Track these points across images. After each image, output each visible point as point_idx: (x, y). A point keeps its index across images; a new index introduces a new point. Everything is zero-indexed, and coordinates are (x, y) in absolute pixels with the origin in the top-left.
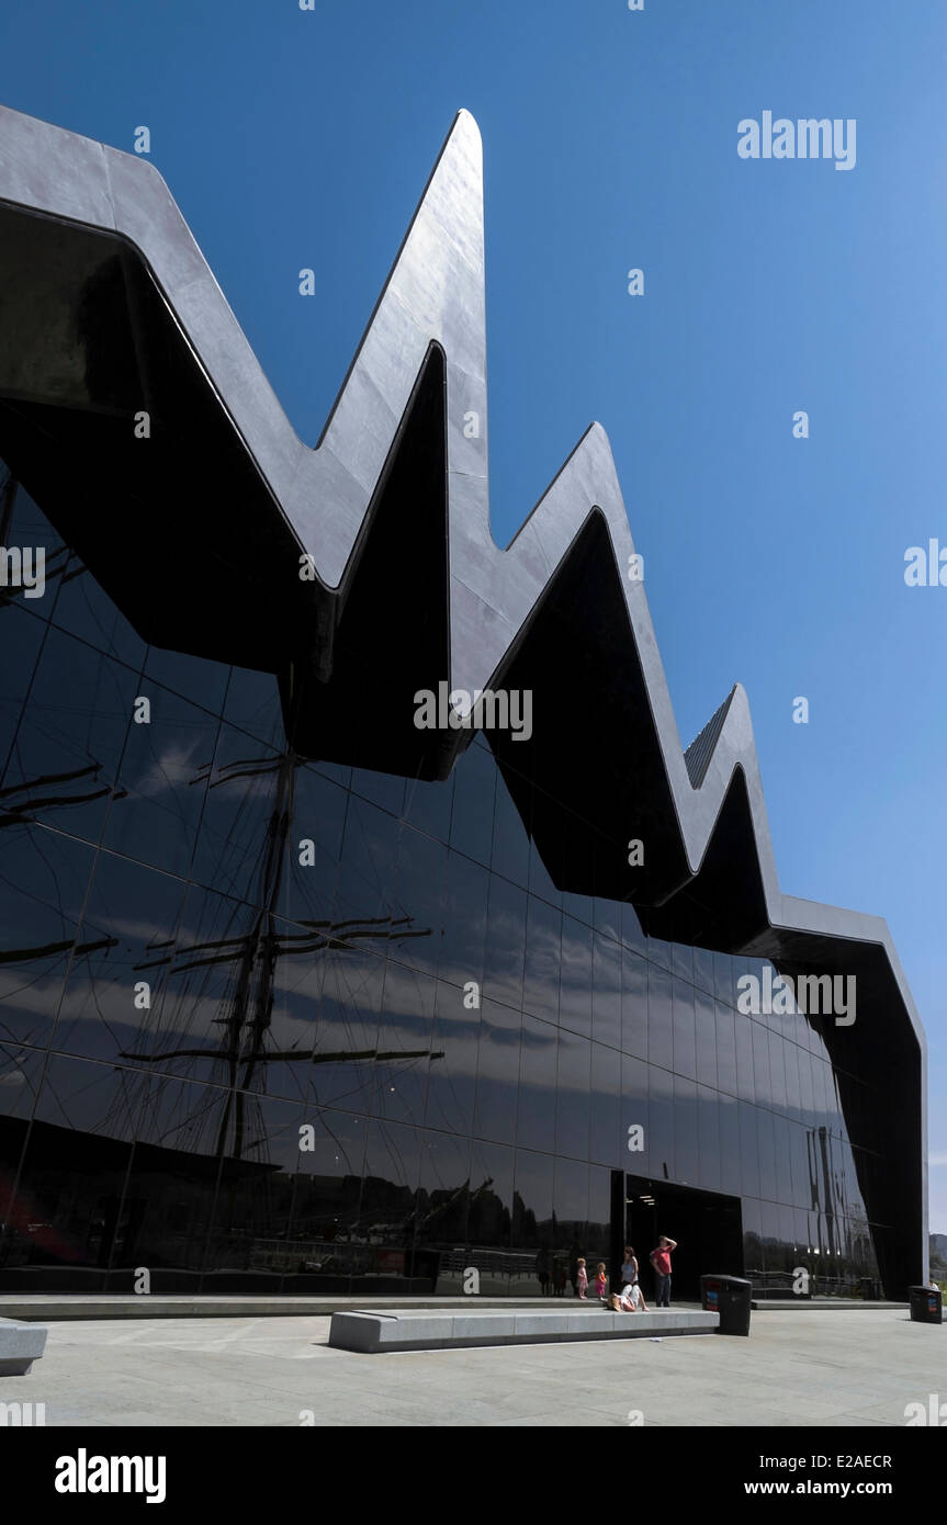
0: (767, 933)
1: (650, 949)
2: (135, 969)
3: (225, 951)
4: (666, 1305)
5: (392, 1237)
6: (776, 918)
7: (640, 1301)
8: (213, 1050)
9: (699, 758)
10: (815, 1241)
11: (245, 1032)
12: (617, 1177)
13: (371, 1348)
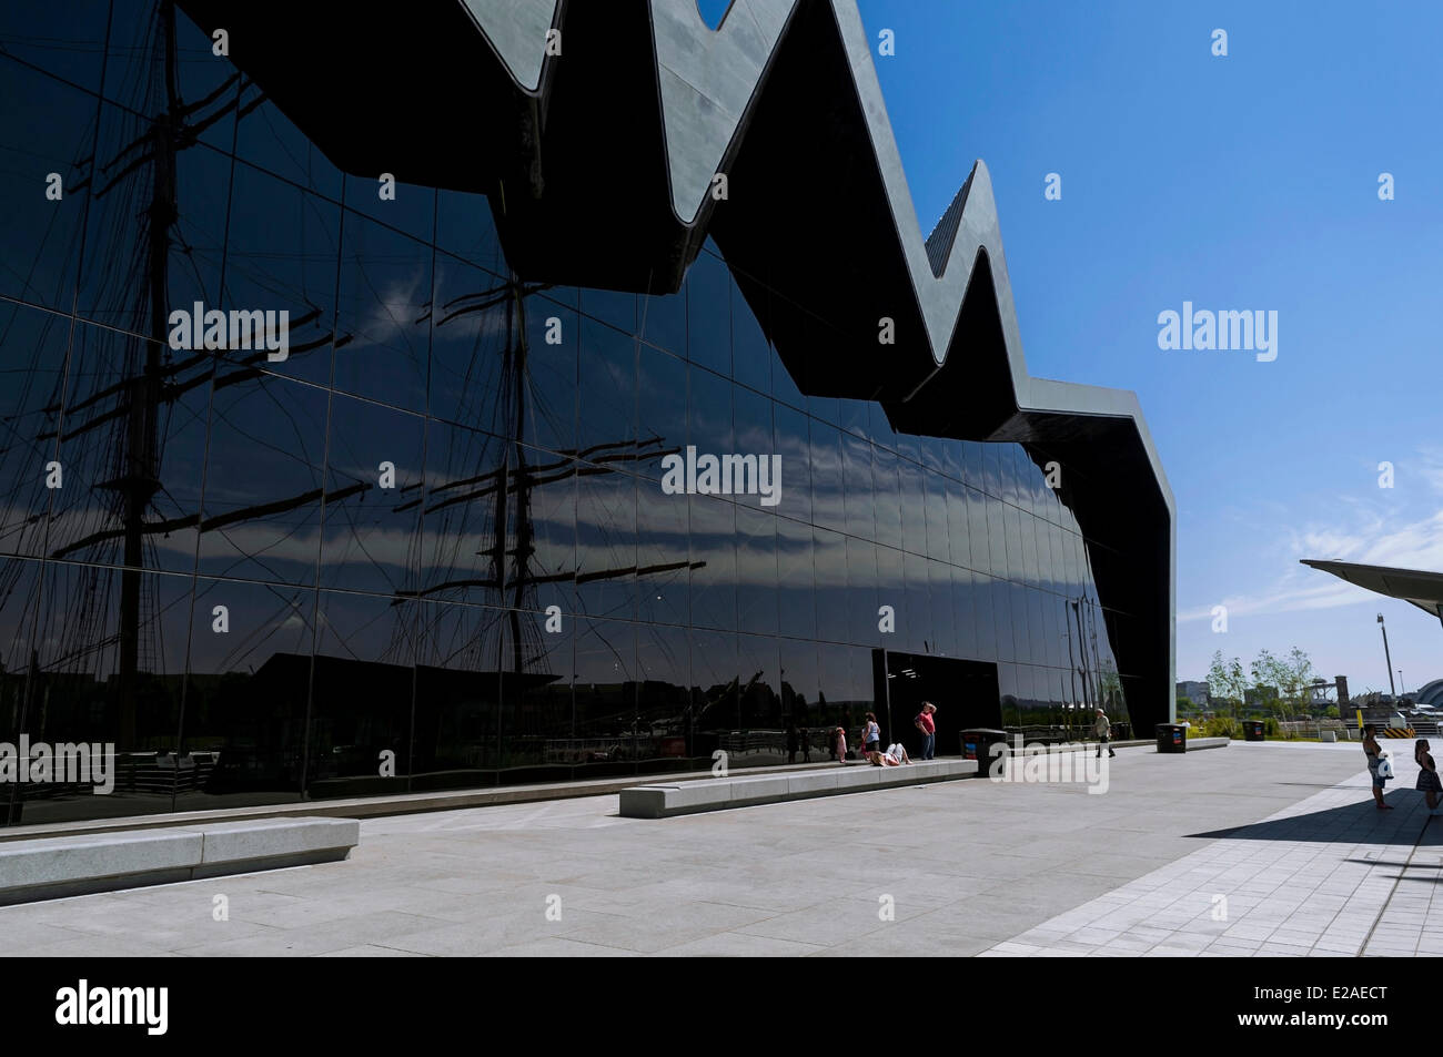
0: (1015, 419)
1: (899, 446)
2: (395, 511)
3: (479, 486)
4: (930, 758)
5: (675, 728)
6: (1025, 401)
7: (903, 755)
8: (482, 579)
9: (939, 248)
10: (1069, 698)
11: (509, 560)
12: (878, 655)
13: (658, 814)
